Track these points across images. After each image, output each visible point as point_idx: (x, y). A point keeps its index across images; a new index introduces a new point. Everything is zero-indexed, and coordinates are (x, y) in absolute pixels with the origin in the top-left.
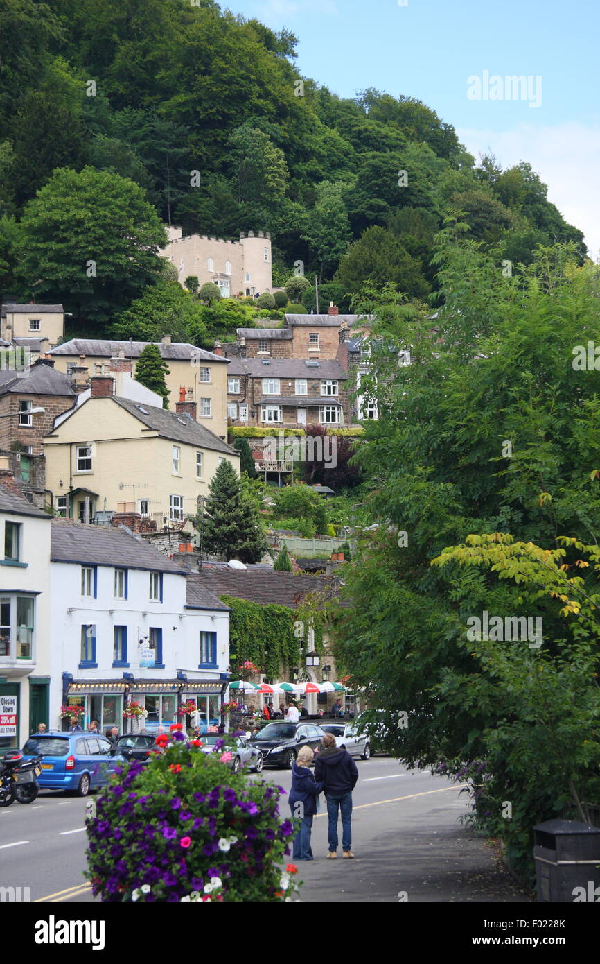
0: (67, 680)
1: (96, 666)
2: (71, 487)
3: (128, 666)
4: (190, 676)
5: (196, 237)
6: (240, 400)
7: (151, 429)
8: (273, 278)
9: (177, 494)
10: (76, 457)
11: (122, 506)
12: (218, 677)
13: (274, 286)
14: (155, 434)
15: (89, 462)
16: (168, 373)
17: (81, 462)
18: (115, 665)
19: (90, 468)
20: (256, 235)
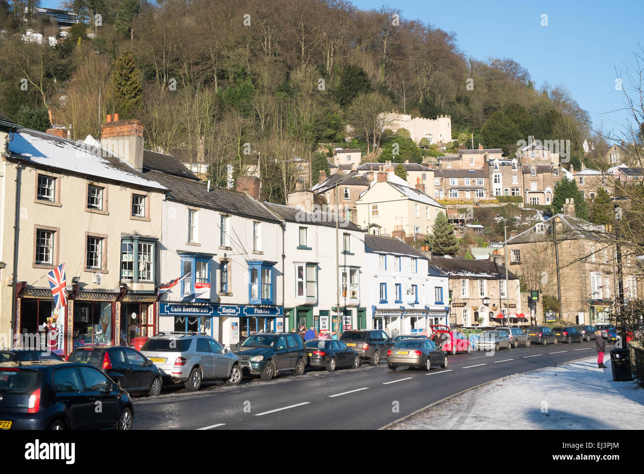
0: (375, 309)
1: (387, 302)
2: (369, 224)
3: (402, 303)
4: (431, 308)
5: (417, 118)
6: (440, 188)
7: (405, 196)
8: (452, 135)
9: (418, 226)
10: (371, 210)
11: (397, 227)
12: (444, 308)
13: (453, 138)
14: (407, 198)
15: (377, 211)
16: (408, 175)
17: (373, 212)
18: (396, 302)
19: (377, 214)
20: (444, 117)
